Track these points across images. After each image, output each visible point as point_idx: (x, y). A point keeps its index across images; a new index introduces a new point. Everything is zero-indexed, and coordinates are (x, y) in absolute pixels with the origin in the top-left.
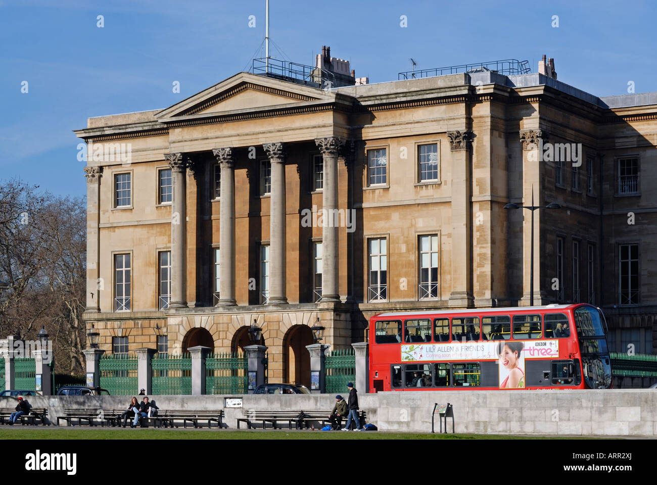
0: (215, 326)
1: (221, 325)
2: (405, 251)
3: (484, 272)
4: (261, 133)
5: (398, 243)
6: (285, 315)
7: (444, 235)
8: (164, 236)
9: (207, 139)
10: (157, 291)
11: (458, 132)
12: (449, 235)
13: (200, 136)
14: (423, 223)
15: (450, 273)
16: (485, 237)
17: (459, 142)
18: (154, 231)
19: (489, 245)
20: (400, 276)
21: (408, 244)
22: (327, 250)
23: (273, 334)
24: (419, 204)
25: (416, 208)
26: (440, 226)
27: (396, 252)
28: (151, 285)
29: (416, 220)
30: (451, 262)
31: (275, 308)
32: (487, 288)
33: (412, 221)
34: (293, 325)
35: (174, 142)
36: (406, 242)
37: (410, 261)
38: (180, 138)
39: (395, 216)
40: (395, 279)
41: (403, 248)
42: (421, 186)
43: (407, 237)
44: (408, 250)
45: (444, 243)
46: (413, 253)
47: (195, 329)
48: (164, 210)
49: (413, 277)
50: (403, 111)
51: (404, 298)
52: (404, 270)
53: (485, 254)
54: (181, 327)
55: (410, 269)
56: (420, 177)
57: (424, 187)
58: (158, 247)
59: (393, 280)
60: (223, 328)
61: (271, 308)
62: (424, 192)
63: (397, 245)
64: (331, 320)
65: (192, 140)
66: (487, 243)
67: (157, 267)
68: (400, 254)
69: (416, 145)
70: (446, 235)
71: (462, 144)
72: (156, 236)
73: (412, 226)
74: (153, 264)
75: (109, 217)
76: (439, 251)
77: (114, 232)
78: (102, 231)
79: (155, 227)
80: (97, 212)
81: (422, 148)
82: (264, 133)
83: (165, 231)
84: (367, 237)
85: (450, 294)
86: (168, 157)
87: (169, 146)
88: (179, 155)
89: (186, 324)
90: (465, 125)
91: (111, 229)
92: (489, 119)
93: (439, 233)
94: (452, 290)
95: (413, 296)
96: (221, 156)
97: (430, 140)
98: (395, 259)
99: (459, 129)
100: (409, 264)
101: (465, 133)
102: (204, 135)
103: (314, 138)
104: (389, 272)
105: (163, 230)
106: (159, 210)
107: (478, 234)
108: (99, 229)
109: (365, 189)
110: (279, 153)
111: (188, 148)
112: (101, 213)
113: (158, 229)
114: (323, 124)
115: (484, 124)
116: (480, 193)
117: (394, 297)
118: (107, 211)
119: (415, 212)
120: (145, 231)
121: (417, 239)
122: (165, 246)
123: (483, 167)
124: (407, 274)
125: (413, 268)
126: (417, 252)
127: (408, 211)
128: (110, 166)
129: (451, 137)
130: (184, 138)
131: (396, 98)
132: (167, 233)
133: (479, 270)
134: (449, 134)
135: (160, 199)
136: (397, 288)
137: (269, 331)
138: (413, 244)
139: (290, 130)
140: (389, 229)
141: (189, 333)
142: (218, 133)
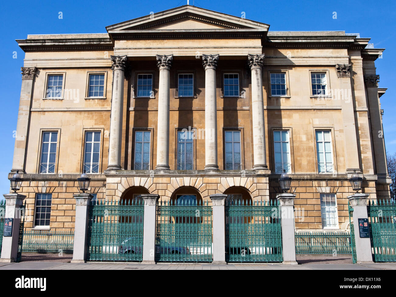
0: (154, 185)
1: (160, 185)
2: (305, 140)
3: (366, 157)
4: (199, 48)
5: (300, 134)
6: (223, 179)
7: (336, 131)
8: (91, 119)
9: (151, 48)
10: (82, 160)
11: (344, 66)
12: (341, 131)
13: (143, 46)
14: (320, 121)
15: (343, 156)
16: (366, 134)
17: (345, 72)
18: (82, 116)
19: (370, 139)
20: (302, 156)
21: (308, 135)
22: (260, 132)
24: (314, 109)
25: (312, 112)
26: (333, 125)
27: (298, 139)
28: (76, 155)
29: (313, 119)
30: (343, 149)
32: (370, 168)
33: (310, 120)
34: (231, 186)
35: (119, 49)
36: (307, 134)
37: (310, 146)
38: (125, 47)
40: (299, 158)
41: (304, 138)
42: (316, 98)
43: (307, 131)
44: (308, 139)
45: (337, 136)
46: (312, 142)
47: (134, 187)
48: (92, 102)
49: (313, 157)
50: (300, 50)
51: (307, 171)
52: (306, 153)
53: (366, 145)
54: (120, 186)
55: (310, 152)
56: (314, 93)
58: (85, 127)
59: (297, 159)
60: (162, 187)
62: (318, 101)
63: (298, 135)
64: (266, 183)
65: (136, 49)
66: (367, 138)
67: (83, 142)
68: (301, 142)
69: (310, 71)
70: (338, 130)
71: (347, 73)
72: (84, 119)
73: (310, 123)
74: (80, 140)
75: (40, 104)
76: (333, 141)
77: (44, 114)
78: (33, 114)
79: (83, 113)
80: (30, 99)
81: (313, 75)
82: (202, 48)
83: (93, 116)
84: (273, 129)
85: (346, 170)
86: (114, 58)
87: (114, 51)
88: (124, 58)
89: (125, 183)
90: (348, 62)
91: (42, 112)
92: (361, 61)
93: (332, 129)
94: (347, 167)
95: (314, 171)
96: (162, 61)
97: (321, 69)
98: (298, 145)
99: (346, 64)
100: (310, 148)
101: (350, 67)
102: (148, 46)
103: (247, 55)
104: (293, 153)
105: (91, 116)
106: (88, 102)
107: (360, 131)
108: (30, 112)
109: (270, 97)
110: (215, 63)
111: (132, 54)
112: (33, 101)
113: (86, 114)
114: (253, 46)
115: (357, 64)
116: (359, 106)
117: (298, 171)
118: (39, 100)
119: (312, 114)
120: (73, 115)
121: (315, 132)
122: (91, 127)
123: (359, 90)
124: (308, 156)
125: (313, 151)
126: (315, 141)
127: (306, 113)
128: (44, 69)
129: (338, 69)
130: (129, 47)
131: (299, 39)
132: (94, 118)
133: (363, 156)
134: (337, 67)
135: (90, 93)
136: (300, 165)
137: (207, 190)
138: (312, 136)
139: (225, 48)
140: (291, 124)
141: (126, 190)
142: (160, 46)
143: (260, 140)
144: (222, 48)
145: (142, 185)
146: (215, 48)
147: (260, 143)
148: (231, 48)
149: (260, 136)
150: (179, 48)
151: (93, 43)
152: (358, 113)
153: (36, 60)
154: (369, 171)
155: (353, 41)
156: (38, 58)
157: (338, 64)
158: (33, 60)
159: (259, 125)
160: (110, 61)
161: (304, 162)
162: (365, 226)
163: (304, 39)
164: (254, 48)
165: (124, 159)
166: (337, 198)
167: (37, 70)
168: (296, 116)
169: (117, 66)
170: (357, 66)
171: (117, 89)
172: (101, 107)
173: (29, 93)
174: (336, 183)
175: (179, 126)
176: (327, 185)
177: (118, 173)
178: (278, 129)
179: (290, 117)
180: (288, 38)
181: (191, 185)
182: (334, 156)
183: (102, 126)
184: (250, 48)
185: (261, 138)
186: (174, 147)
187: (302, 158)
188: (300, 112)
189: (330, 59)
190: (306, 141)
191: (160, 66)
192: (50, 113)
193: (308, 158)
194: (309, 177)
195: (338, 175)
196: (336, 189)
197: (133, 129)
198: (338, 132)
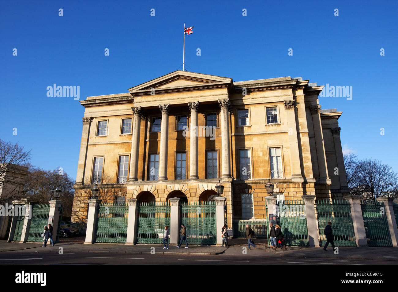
0: (156, 190)
1: (160, 190)
3: (307, 166)
4: (186, 98)
5: (258, 151)
6: (201, 185)
7: (284, 148)
8: (123, 148)
9: (156, 101)
10: (117, 174)
12: (288, 148)
13: (152, 100)
14: (271, 142)
15: (289, 166)
16: (307, 149)
18: (118, 146)
19: (310, 153)
20: (259, 167)
21: (263, 152)
22: (226, 152)
23: (193, 195)
24: (268, 134)
25: (267, 135)
26: (282, 144)
27: (257, 156)
28: (113, 172)
29: (268, 141)
30: (289, 160)
31: (194, 181)
32: (310, 173)
33: (265, 141)
34: (205, 190)
35: (137, 103)
36: (263, 151)
37: (265, 160)
38: (140, 101)
40: (257, 169)
41: (261, 154)
42: (269, 125)
43: (263, 149)
44: (264, 155)
45: (285, 152)
46: (266, 156)
47: (144, 192)
48: (124, 137)
49: (267, 168)
50: (258, 93)
51: (263, 178)
52: (262, 164)
53: (307, 157)
54: (135, 191)
55: (265, 164)
56: (268, 122)
57: (271, 126)
58: (119, 154)
59: (255, 169)
60: (161, 191)
61: (192, 181)
62: (271, 128)
63: (257, 152)
64: (229, 187)
65: (147, 102)
66: (308, 152)
67: (118, 163)
68: (259, 157)
69: (265, 107)
70: (285, 148)
71: (292, 106)
72: (119, 149)
73: (265, 143)
74: (116, 162)
75: (93, 140)
76: (282, 155)
77: (96, 146)
78: (89, 147)
79: (118, 145)
80: (87, 138)
81: (268, 109)
82: (188, 98)
83: (124, 146)
84: (239, 149)
85: (291, 176)
86: (133, 109)
87: (134, 104)
88: (139, 108)
89: (138, 189)
90: (293, 98)
91: (94, 145)
92: (304, 97)
93: (281, 147)
94: (292, 174)
95: (268, 177)
96: (163, 108)
97: (273, 105)
98: (256, 159)
99: (290, 100)
100: (265, 161)
101: (294, 101)
102: (154, 99)
103: (217, 100)
104: (253, 165)
105: (123, 146)
106: (122, 137)
107: (302, 148)
108: (87, 145)
109: (237, 127)
110: (196, 107)
111: (145, 105)
112: (89, 138)
113: (120, 145)
114: (222, 93)
115: (301, 99)
116: (302, 129)
117: (256, 177)
118: (92, 137)
119: (266, 137)
120: (112, 146)
121: (268, 149)
122: (123, 153)
123: (302, 117)
124: (263, 166)
125: (267, 163)
126: (269, 156)
127: (263, 137)
128: (96, 117)
129: (285, 104)
130: (143, 101)
131: (256, 86)
132: (125, 147)
133: (305, 165)
134: (284, 102)
135: (122, 132)
136: (258, 173)
137: (190, 193)
138: (266, 152)
139: (203, 96)
140: (252, 145)
141: (139, 194)
142: (162, 98)
143: (225, 158)
144: (201, 97)
145: (149, 190)
146: (197, 97)
147: (225, 160)
148: (207, 96)
149: (226, 155)
150: (173, 99)
151: (124, 99)
152: (301, 135)
153: (91, 112)
154: (309, 176)
155: (295, 83)
156: (92, 111)
157: (285, 101)
158: (90, 113)
159: (225, 147)
160: (131, 110)
161: (261, 170)
162: (273, 219)
163: (260, 85)
164: (222, 95)
165: (142, 173)
166: (285, 196)
167: (92, 119)
168: (255, 139)
169: (135, 114)
170: (301, 101)
171: (135, 128)
172: (129, 140)
173: (87, 133)
174: (284, 185)
175: (177, 150)
176: (277, 187)
177: (134, 183)
178: (242, 148)
179: (251, 140)
180: (248, 85)
181: (179, 190)
182: (283, 166)
183: (130, 152)
184: (220, 95)
185: (226, 156)
186: (174, 164)
187: (260, 168)
188: (258, 136)
189: (279, 97)
190: (262, 156)
191: (162, 112)
192: (99, 146)
193: (264, 168)
194: (263, 181)
195: (285, 179)
196: (284, 190)
197: (148, 153)
198: (286, 148)
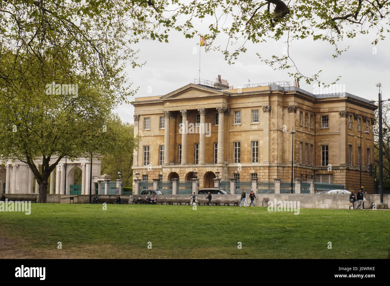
0: (180, 171)
5: (244, 144)
6: (205, 168)
8: (162, 140)
9: (178, 106)
10: (159, 159)
11: (266, 106)
14: (253, 137)
15: (262, 155)
16: (275, 142)
19: (276, 145)
20: (244, 155)
23: (200, 174)
25: (251, 132)
29: (251, 136)
31: (201, 166)
32: (275, 160)
33: (249, 136)
34: (207, 171)
35: (166, 107)
36: (247, 144)
37: (248, 150)
38: (168, 106)
39: (244, 134)
40: (243, 156)
41: (246, 146)
44: (248, 146)
47: (172, 172)
48: (162, 131)
50: (247, 99)
52: (246, 153)
53: (275, 148)
54: (167, 172)
56: (252, 121)
57: (254, 125)
58: (159, 144)
60: (182, 172)
62: (253, 127)
64: (222, 170)
65: (173, 107)
68: (245, 148)
69: (251, 110)
71: (267, 110)
72: (159, 140)
73: (250, 138)
74: (158, 150)
76: (259, 147)
77: (144, 138)
79: (158, 137)
80: (138, 131)
81: (252, 112)
82: (198, 105)
83: (162, 138)
85: (263, 161)
86: (164, 113)
88: (168, 112)
89: (169, 171)
90: (269, 103)
92: (277, 102)
93: (259, 141)
96: (183, 113)
97: (256, 109)
98: (243, 149)
103: (215, 107)
104: (241, 154)
106: (160, 131)
109: (233, 125)
110: (203, 112)
111: (171, 109)
113: (159, 137)
117: (243, 162)
120: (155, 138)
121: (251, 142)
122: (162, 143)
125: (250, 152)
127: (248, 133)
128: (142, 115)
130: (170, 106)
134: (263, 107)
135: (160, 127)
136: (244, 159)
139: (207, 104)
140: (241, 139)
141: (170, 174)
142: (182, 105)
143: (219, 150)
145: (175, 171)
146: (203, 105)
148: (210, 104)
149: (219, 148)
150: (189, 106)
152: (271, 131)
153: (139, 111)
154: (274, 162)
155: (270, 92)
164: (219, 103)
167: (140, 116)
169: (166, 116)
170: (275, 105)
173: (137, 128)
175: (195, 142)
176: (254, 169)
181: (192, 171)
182: (259, 154)
186: (194, 152)
188: (245, 132)
191: (182, 115)
192: (146, 137)
193: (247, 156)
196: (257, 171)
197: (178, 144)
